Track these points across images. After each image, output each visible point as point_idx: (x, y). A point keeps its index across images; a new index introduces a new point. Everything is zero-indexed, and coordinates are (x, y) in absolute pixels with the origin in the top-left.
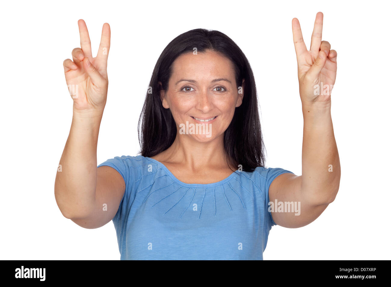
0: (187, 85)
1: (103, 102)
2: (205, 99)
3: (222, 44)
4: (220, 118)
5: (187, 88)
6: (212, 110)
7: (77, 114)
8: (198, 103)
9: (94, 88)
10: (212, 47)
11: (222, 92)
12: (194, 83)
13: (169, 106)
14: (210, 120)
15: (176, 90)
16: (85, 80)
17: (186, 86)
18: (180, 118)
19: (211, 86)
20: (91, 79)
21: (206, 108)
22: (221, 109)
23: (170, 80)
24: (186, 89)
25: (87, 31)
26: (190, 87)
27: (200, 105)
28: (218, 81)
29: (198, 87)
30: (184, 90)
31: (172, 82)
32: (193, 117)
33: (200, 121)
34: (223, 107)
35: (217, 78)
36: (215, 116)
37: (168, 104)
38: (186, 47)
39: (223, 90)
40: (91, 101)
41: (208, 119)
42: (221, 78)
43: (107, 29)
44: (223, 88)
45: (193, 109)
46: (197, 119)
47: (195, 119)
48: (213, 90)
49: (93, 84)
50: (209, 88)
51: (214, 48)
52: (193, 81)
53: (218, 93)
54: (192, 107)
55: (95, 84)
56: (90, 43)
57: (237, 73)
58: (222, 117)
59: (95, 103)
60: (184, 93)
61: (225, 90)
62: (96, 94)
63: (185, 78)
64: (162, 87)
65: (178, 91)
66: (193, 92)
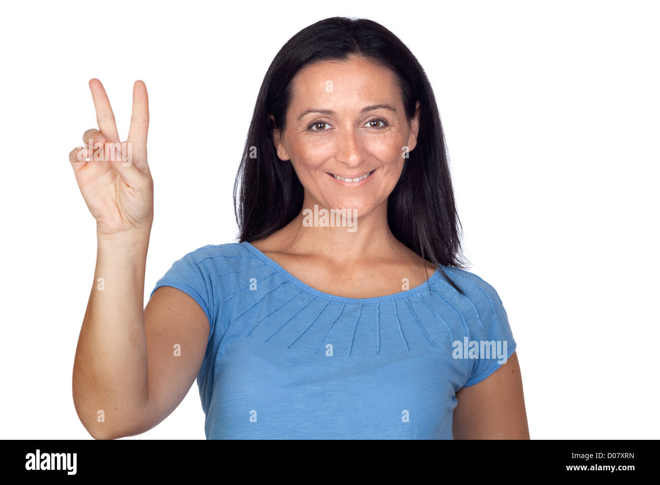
0: (319, 119)
1: (148, 215)
2: (351, 143)
3: (375, 44)
4: (379, 174)
5: (319, 125)
6: (364, 161)
7: (105, 242)
8: (339, 151)
9: (130, 193)
10: (360, 50)
11: (381, 128)
12: (330, 116)
13: (289, 156)
14: (361, 178)
15: (300, 129)
16: (113, 180)
17: (316, 121)
18: (308, 176)
19: (362, 119)
20: (122, 178)
21: (354, 159)
22: (381, 157)
23: (288, 111)
24: (317, 127)
25: (107, 97)
26: (324, 123)
27: (344, 153)
28: (373, 110)
29: (338, 122)
30: (314, 128)
31: (292, 115)
32: (332, 175)
33: (344, 181)
34: (383, 153)
35: (371, 104)
36: (372, 170)
37: (287, 152)
38: (312, 53)
39: (381, 124)
40: (128, 216)
41: (359, 177)
42: (378, 103)
43: (141, 91)
44: (382, 121)
45: (332, 161)
46: (339, 178)
47: (336, 178)
48: (365, 126)
49: (128, 186)
50: (357, 123)
51: (362, 51)
52: (328, 112)
53: (374, 130)
54: (329, 158)
55: (130, 185)
56: (114, 118)
57: (405, 93)
58: (383, 171)
59: (136, 219)
60: (315, 133)
61: (386, 124)
62: (134, 203)
63: (314, 107)
64: (275, 124)
65: (305, 131)
66: (330, 131)
